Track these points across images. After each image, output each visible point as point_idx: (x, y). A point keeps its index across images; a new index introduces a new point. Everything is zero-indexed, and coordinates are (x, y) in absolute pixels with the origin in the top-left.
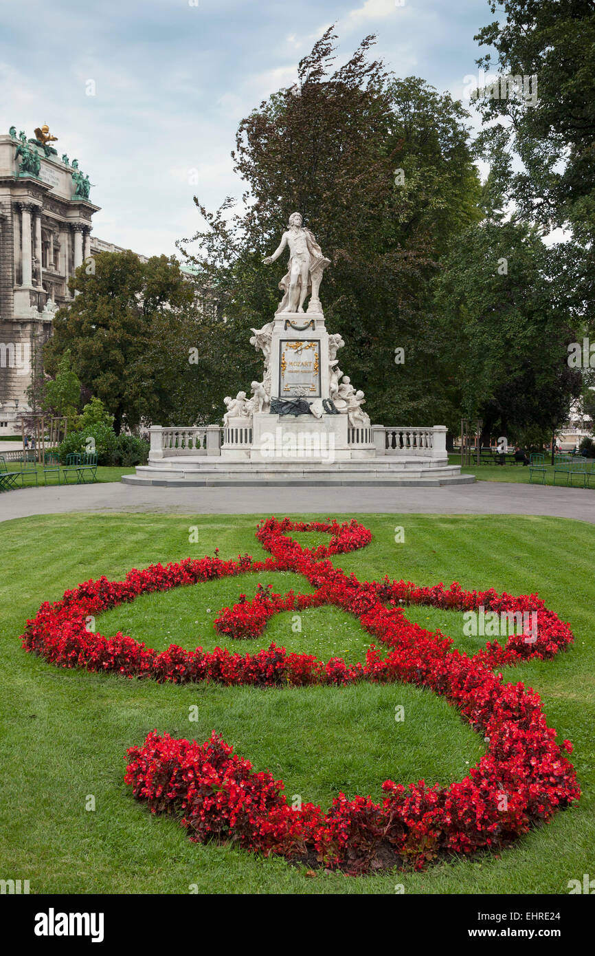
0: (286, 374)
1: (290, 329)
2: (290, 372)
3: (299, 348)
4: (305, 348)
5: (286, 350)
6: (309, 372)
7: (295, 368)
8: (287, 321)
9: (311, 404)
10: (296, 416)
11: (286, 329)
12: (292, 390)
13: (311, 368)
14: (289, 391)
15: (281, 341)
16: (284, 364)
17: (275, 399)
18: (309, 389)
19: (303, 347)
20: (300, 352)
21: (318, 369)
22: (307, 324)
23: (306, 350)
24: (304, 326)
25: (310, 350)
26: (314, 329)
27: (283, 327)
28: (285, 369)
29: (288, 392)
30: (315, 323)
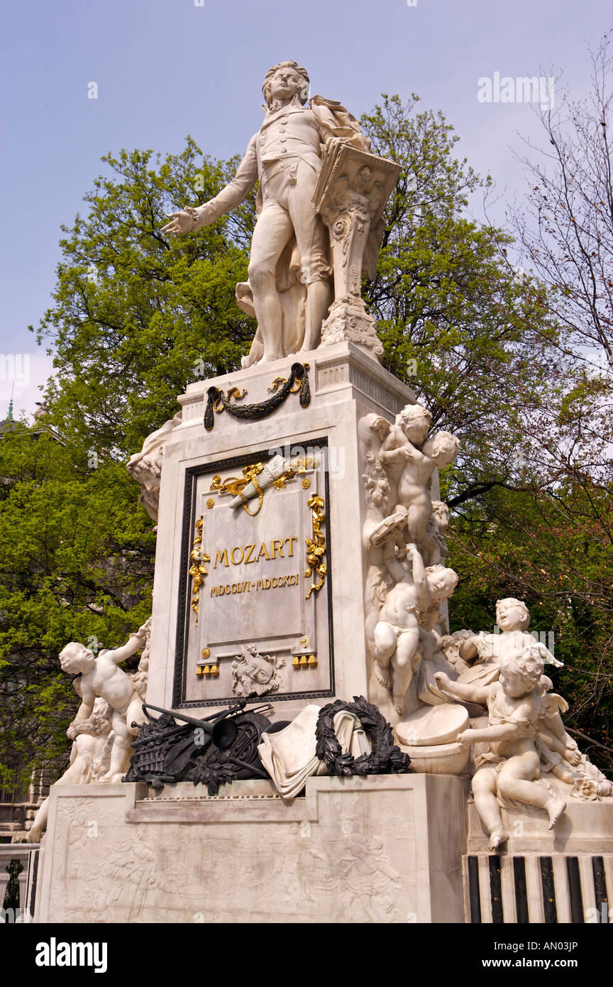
0: (206, 605)
1: (223, 421)
2: (221, 592)
3: (248, 490)
4: (275, 483)
5: (210, 506)
6: (288, 583)
7: (238, 575)
8: (214, 394)
9: (281, 726)
10: (213, 791)
11: (209, 424)
12: (226, 670)
13: (297, 565)
14: (217, 676)
15: (194, 473)
16: (198, 563)
17: (157, 715)
18: (291, 661)
19: (264, 479)
20: (254, 506)
21: (320, 564)
22: (281, 387)
23: (282, 492)
24: (272, 395)
25: (294, 489)
26: (305, 402)
27: (201, 419)
28: (202, 584)
29: (212, 682)
30: (311, 375)
